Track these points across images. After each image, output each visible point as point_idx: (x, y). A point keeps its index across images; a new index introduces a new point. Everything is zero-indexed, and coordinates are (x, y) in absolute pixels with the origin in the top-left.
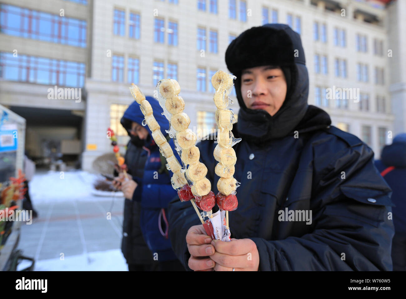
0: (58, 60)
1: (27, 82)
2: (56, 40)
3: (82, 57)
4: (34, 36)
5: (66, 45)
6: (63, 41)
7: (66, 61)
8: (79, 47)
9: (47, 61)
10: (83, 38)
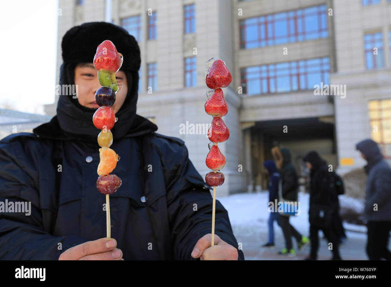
0: (297, 61)
1: (269, 93)
2: (293, 39)
3: (324, 49)
4: (270, 42)
5: (305, 41)
6: (300, 38)
7: (305, 60)
8: (320, 39)
9: (286, 66)
10: (324, 26)
